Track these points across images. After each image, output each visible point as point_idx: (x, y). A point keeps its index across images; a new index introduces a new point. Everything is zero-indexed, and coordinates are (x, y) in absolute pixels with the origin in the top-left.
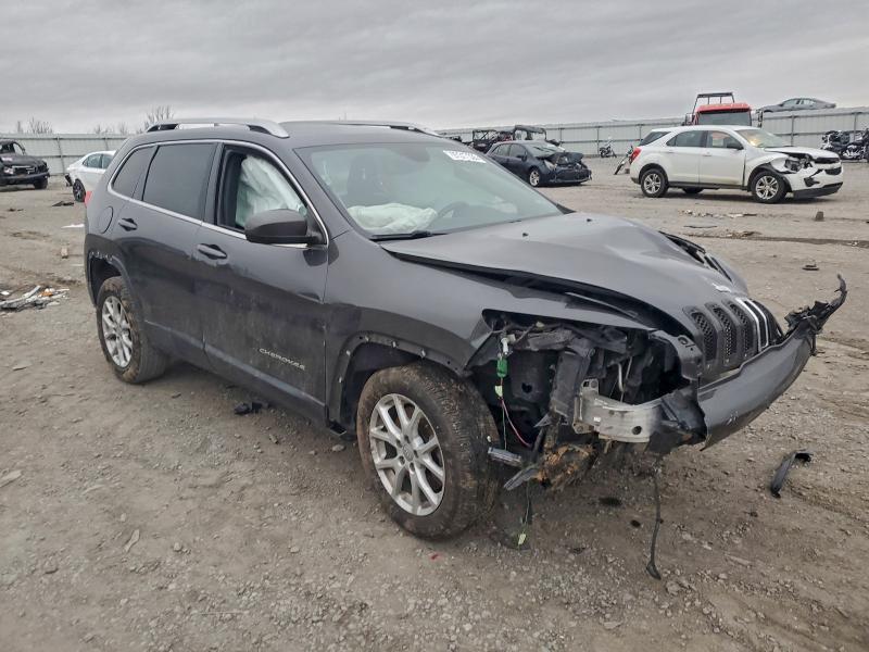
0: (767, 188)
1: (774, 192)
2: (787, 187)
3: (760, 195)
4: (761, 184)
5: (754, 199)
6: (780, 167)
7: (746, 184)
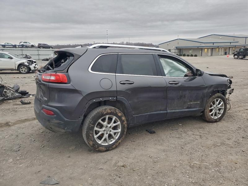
0: (24, 70)
1: (26, 71)
2: (30, 69)
3: (22, 72)
4: (22, 68)
5: (20, 73)
6: (26, 64)
7: (16, 69)
